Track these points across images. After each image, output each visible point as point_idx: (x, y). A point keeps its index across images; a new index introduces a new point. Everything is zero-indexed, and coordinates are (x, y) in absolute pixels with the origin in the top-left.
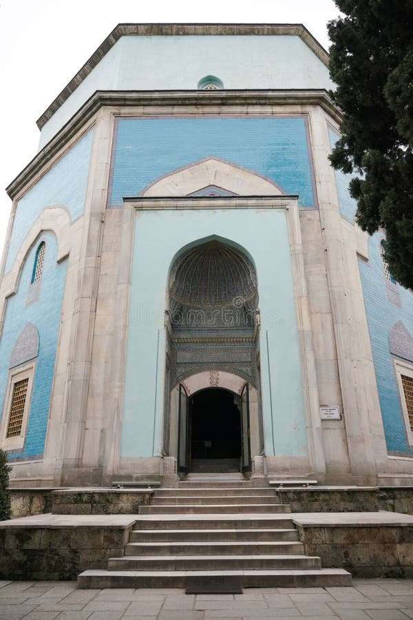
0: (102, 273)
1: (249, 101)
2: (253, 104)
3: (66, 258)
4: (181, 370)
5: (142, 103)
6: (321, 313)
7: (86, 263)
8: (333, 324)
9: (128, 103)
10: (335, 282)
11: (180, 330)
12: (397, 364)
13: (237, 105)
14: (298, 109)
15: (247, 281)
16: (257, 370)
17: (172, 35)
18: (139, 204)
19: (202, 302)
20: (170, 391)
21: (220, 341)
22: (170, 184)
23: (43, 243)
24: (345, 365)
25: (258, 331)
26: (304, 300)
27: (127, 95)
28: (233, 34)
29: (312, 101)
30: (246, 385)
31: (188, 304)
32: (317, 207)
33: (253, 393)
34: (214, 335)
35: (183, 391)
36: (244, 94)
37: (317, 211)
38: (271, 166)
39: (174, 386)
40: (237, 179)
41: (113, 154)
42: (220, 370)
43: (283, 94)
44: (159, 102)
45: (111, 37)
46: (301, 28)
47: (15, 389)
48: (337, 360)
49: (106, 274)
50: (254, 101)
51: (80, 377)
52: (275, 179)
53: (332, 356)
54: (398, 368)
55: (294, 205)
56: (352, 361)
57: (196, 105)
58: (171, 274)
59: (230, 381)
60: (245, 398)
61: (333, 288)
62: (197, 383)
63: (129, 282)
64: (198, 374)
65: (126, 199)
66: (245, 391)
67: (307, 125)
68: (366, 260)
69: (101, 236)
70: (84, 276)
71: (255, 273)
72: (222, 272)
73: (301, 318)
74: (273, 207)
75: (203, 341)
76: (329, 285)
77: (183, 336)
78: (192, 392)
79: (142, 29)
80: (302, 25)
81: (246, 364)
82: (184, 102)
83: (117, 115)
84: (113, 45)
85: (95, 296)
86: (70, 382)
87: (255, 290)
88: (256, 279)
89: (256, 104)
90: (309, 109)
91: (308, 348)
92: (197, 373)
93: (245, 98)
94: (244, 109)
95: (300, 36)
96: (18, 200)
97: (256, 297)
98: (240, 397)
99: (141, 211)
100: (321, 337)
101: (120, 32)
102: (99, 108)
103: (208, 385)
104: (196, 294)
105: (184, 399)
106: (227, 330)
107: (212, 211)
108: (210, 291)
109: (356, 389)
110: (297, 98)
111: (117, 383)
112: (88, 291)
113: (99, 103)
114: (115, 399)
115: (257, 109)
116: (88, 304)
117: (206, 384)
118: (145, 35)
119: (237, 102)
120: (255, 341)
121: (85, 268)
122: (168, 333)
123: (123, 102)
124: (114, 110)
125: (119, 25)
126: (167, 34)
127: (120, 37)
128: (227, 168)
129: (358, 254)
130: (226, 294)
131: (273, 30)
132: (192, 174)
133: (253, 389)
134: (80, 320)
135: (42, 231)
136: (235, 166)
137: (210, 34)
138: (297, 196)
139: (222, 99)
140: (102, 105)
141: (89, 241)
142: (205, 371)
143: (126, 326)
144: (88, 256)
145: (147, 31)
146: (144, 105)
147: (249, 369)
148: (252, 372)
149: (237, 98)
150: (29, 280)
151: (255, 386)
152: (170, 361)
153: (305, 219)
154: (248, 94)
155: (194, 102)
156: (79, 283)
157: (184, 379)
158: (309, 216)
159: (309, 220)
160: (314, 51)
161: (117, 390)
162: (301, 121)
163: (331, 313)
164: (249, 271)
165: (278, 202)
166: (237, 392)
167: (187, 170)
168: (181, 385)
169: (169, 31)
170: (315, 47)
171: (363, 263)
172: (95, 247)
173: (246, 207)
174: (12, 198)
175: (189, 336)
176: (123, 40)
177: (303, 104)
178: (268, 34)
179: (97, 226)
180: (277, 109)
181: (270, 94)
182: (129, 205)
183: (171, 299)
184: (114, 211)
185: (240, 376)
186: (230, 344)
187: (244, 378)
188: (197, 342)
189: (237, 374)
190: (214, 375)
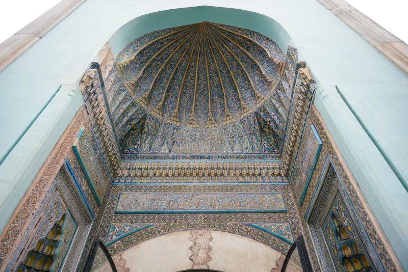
11: (136, 157)
21: (214, 174)
34: (201, 163)
42: (214, 228)
59: (242, 256)
75: (182, 174)
77: (139, 164)
81: (275, 216)
92: (159, 234)
103: (182, 264)
106: (227, 157)
142: (179, 230)
147: (284, 227)
175: (153, 165)
185: (266, 243)
186: (235, 179)
187: (277, 249)
188: (167, 175)
189: (255, 238)
190: (202, 241)
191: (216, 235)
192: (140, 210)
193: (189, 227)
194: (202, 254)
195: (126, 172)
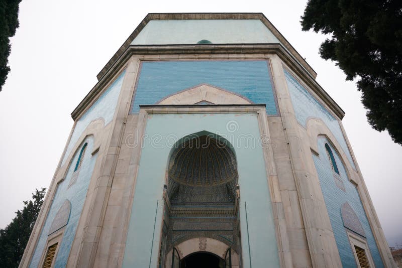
0: (119, 159)
1: (229, 51)
2: (232, 53)
3: (97, 151)
4: (176, 236)
5: (159, 52)
6: (288, 190)
7: (109, 151)
8: (299, 199)
9: (150, 52)
10: (298, 167)
11: (177, 204)
12: (350, 236)
13: (221, 53)
14: (262, 56)
15: (229, 166)
16: (238, 238)
17: (181, 19)
18: (151, 110)
19: (195, 182)
20: (166, 254)
21: (208, 213)
22: (175, 100)
23: (86, 144)
24: (312, 233)
25: (238, 204)
26: (275, 178)
27: (149, 48)
28: (219, 19)
29: (271, 51)
30: (229, 250)
31: (184, 184)
32: (279, 115)
33: (235, 257)
34: (203, 208)
35: (176, 254)
36: (226, 46)
37: (279, 118)
38: (245, 89)
39: (170, 250)
40: (222, 97)
41: (137, 82)
42: (207, 237)
43: (252, 46)
44: (170, 52)
45: (144, 22)
46: (262, 15)
47: (48, 252)
48: (304, 228)
49: (122, 160)
50: (233, 51)
51: (92, 240)
52: (248, 96)
53: (299, 226)
54: (351, 239)
55: (263, 111)
56: (317, 229)
57: (194, 54)
58: (171, 159)
59: (216, 247)
60: (228, 262)
61: (296, 171)
62: (188, 248)
63: (138, 163)
64: (190, 241)
65: (141, 107)
66: (228, 255)
67: (269, 65)
68: (317, 154)
69: (122, 133)
70: (107, 160)
71: (235, 159)
72: (210, 161)
73: (273, 192)
74: (248, 112)
75: (196, 213)
76: (293, 169)
77: (179, 208)
78: (184, 256)
79: (162, 16)
80: (262, 13)
81: (229, 232)
82: (186, 52)
83: (142, 60)
84: (145, 26)
85: (112, 176)
86: (83, 244)
87: (236, 172)
88: (236, 163)
89: (234, 53)
90: (269, 56)
91: (280, 217)
92: (189, 239)
93: (227, 49)
94: (226, 56)
95: (261, 20)
96: (78, 120)
97: (236, 177)
98: (224, 260)
99: (152, 115)
100: (289, 210)
101: (149, 18)
102: (131, 56)
103: (197, 250)
104: (191, 176)
105: (177, 261)
106: (214, 204)
107: (203, 115)
108: (201, 175)
109: (323, 255)
110: (261, 49)
111: (119, 245)
112: (107, 172)
113: (131, 53)
114: (115, 259)
115: (235, 56)
116: (106, 181)
117: (196, 249)
118: (164, 20)
119: (222, 51)
120: (236, 213)
121: (108, 154)
122: (166, 204)
123: (146, 52)
124: (141, 57)
125: (149, 14)
126: (178, 19)
127: (149, 21)
128: (215, 90)
129: (312, 150)
130: (213, 177)
131: (244, 16)
132: (190, 94)
133: (235, 253)
134: (98, 194)
135: (87, 136)
136: (220, 89)
137: (205, 19)
138: (265, 105)
139: (212, 50)
140: (133, 54)
141: (113, 137)
142: (196, 237)
143: (132, 197)
144: (111, 146)
145: (166, 17)
146: (160, 54)
147: (231, 237)
148: (234, 239)
149: (221, 49)
150: (74, 170)
151: (236, 251)
152: (167, 228)
153: (271, 122)
154: (229, 46)
155: (193, 52)
156: (102, 166)
157: (178, 244)
158: (274, 121)
159: (274, 123)
160: (270, 29)
161: (118, 251)
162: (265, 63)
163: (296, 190)
164: (230, 158)
165: (251, 109)
166: (221, 256)
167: (186, 92)
168: (174, 248)
169: (179, 17)
170: (271, 27)
171: (315, 157)
172: (117, 140)
173: (228, 112)
174: (74, 119)
175: (184, 209)
176: (151, 23)
177: (265, 53)
178: (241, 19)
179: (120, 126)
180: (248, 56)
181: (243, 46)
182: (144, 110)
183: (170, 178)
184: (134, 117)
185: (224, 242)
186: (216, 216)
187: (227, 244)
188: (190, 214)
189: (221, 241)
190: (203, 241)
191: (208, 239)
192: (181, 229)
193: (199, 236)
194: (203, 246)
195: (174, 212)
